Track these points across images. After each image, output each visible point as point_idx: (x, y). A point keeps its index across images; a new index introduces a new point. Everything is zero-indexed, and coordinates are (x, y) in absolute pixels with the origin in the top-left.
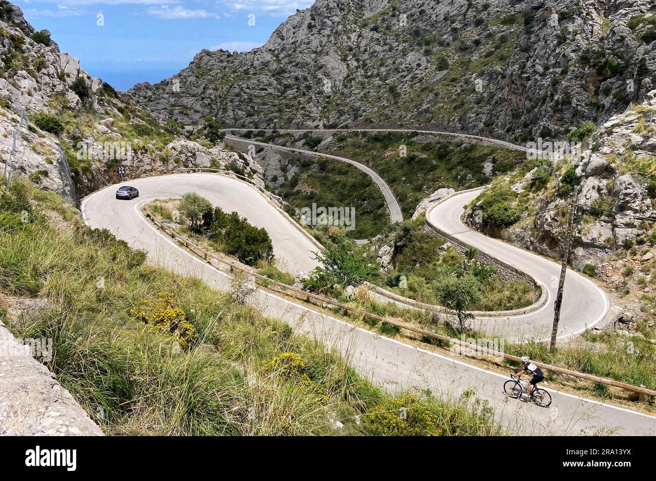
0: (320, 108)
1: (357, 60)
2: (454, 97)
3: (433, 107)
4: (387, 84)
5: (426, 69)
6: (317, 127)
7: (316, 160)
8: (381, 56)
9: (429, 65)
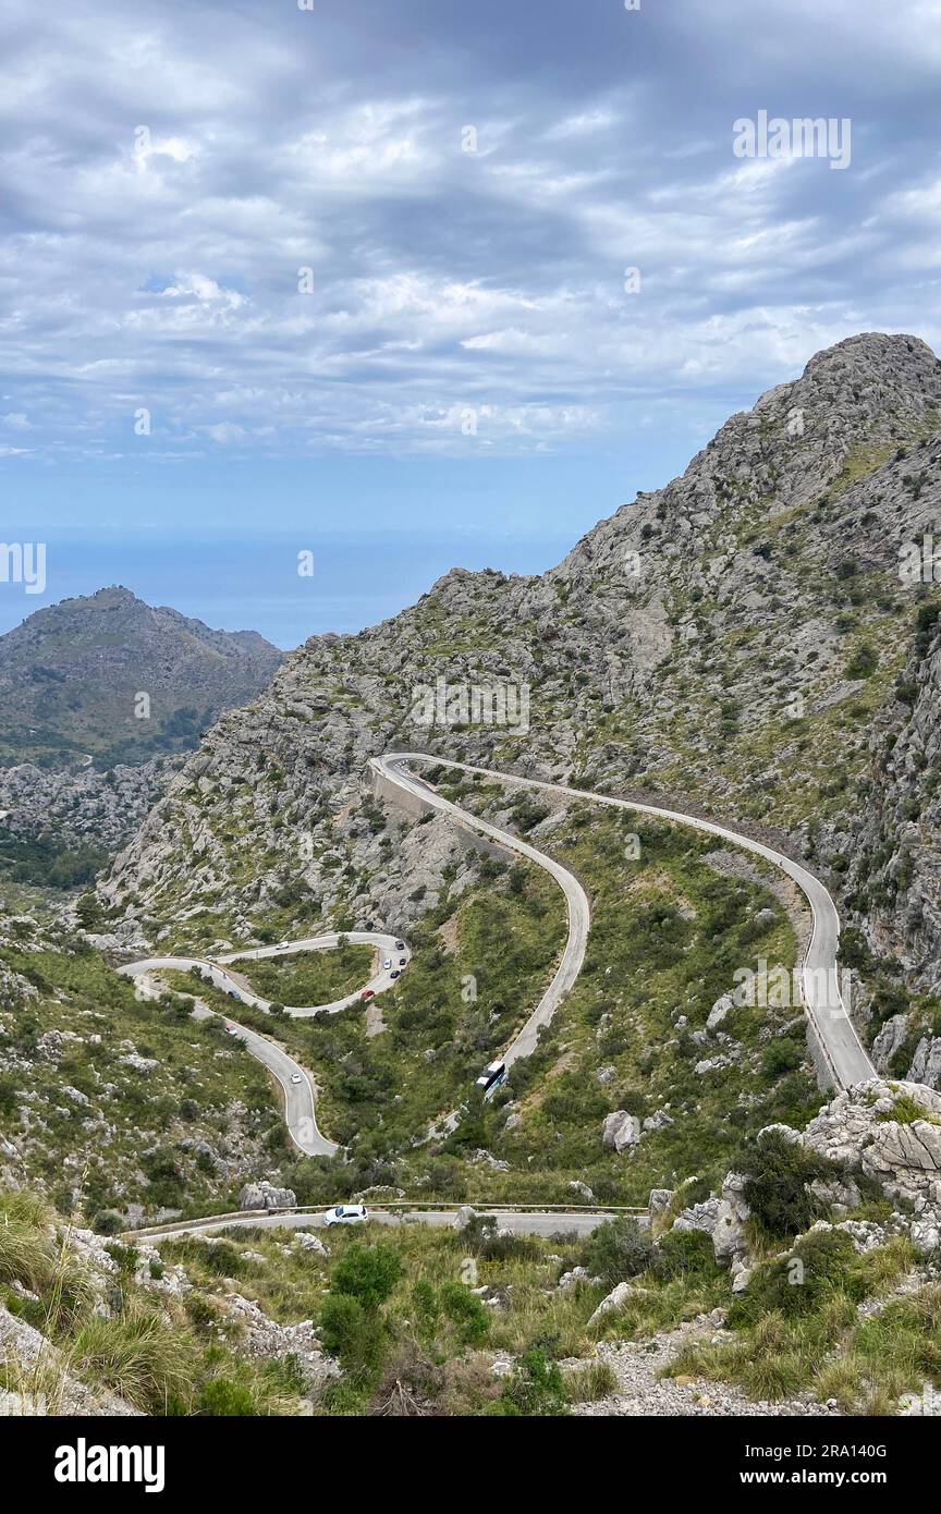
0: (580, 735)
1: (700, 625)
2: (840, 759)
3: (786, 776)
4: (730, 696)
5: (823, 669)
6: (556, 779)
7: (511, 864)
8: (749, 619)
9: (835, 659)
